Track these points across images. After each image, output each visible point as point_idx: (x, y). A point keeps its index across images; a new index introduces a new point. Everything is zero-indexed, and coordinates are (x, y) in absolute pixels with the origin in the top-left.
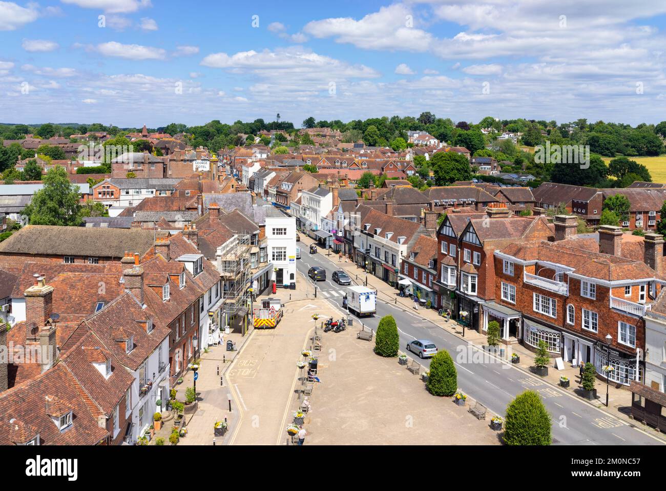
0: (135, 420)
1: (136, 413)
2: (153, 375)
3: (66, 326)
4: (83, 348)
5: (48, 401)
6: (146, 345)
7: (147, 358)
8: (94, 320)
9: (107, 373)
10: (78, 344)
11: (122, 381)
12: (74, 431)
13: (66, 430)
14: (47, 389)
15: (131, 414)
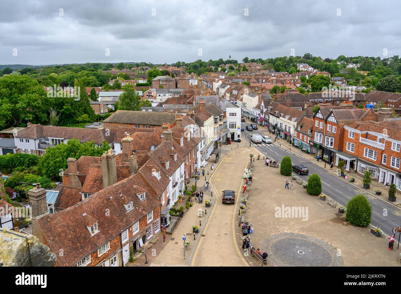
0: (171, 198)
1: (171, 195)
2: (178, 179)
3: (139, 156)
4: (148, 165)
5: (135, 188)
6: (174, 166)
7: (175, 171)
8: (152, 154)
9: (159, 177)
10: (146, 164)
11: (165, 181)
12: (146, 201)
13: (143, 200)
14: (134, 182)
15: (169, 195)
